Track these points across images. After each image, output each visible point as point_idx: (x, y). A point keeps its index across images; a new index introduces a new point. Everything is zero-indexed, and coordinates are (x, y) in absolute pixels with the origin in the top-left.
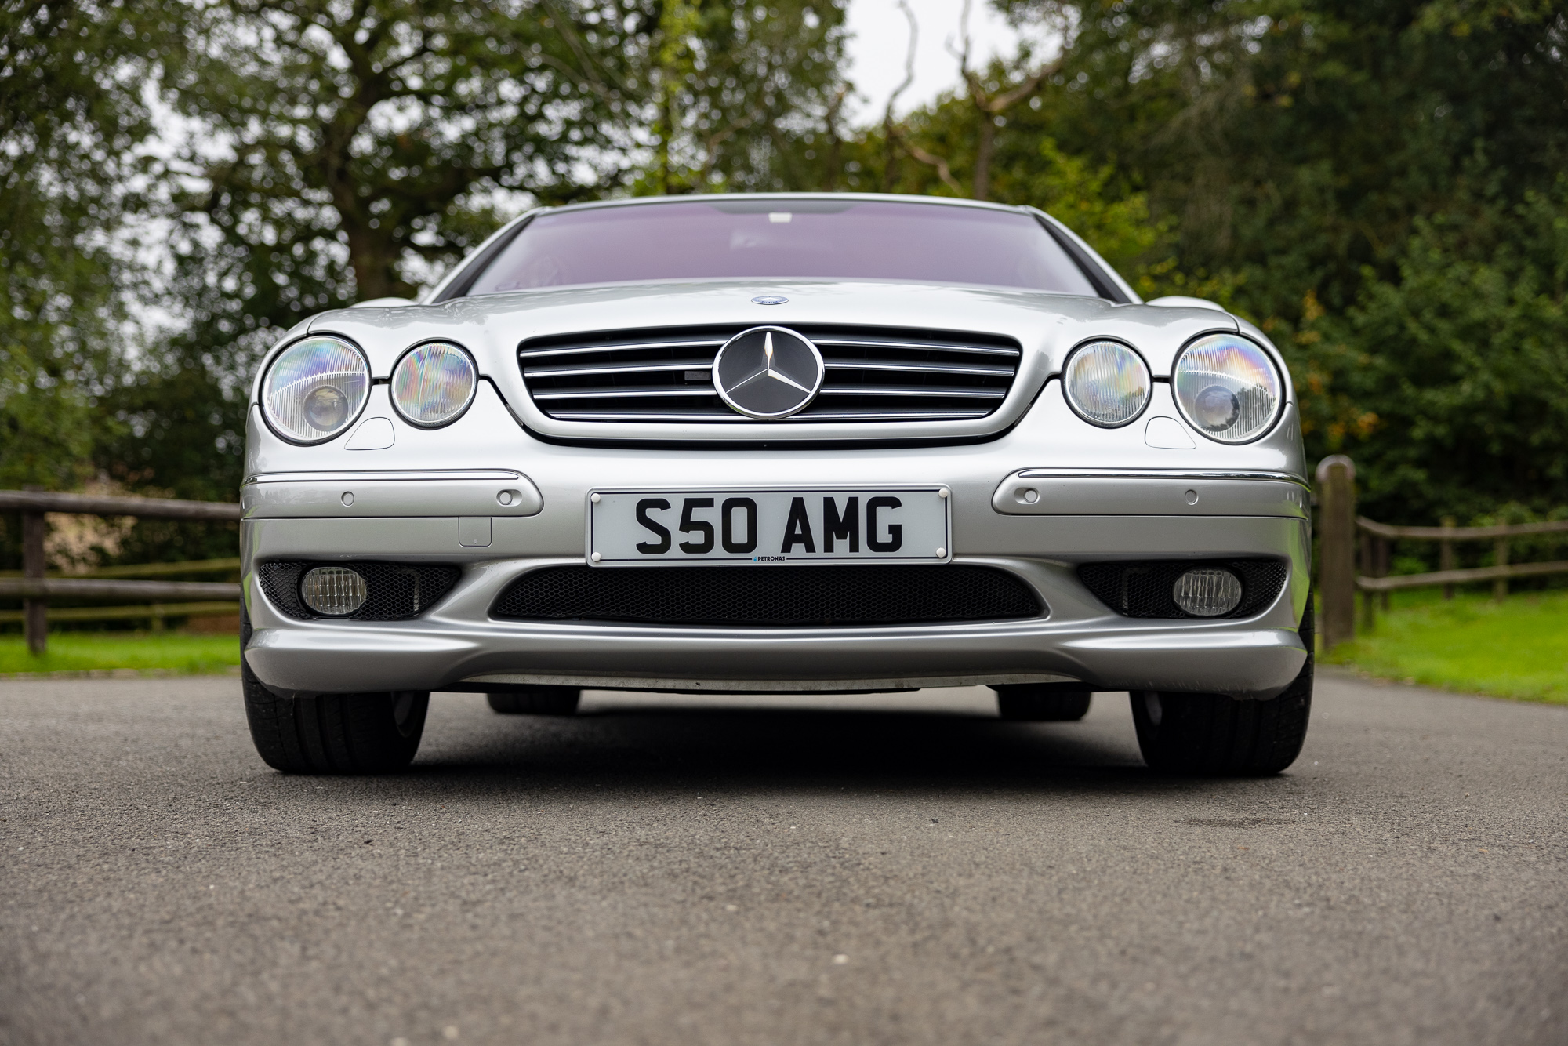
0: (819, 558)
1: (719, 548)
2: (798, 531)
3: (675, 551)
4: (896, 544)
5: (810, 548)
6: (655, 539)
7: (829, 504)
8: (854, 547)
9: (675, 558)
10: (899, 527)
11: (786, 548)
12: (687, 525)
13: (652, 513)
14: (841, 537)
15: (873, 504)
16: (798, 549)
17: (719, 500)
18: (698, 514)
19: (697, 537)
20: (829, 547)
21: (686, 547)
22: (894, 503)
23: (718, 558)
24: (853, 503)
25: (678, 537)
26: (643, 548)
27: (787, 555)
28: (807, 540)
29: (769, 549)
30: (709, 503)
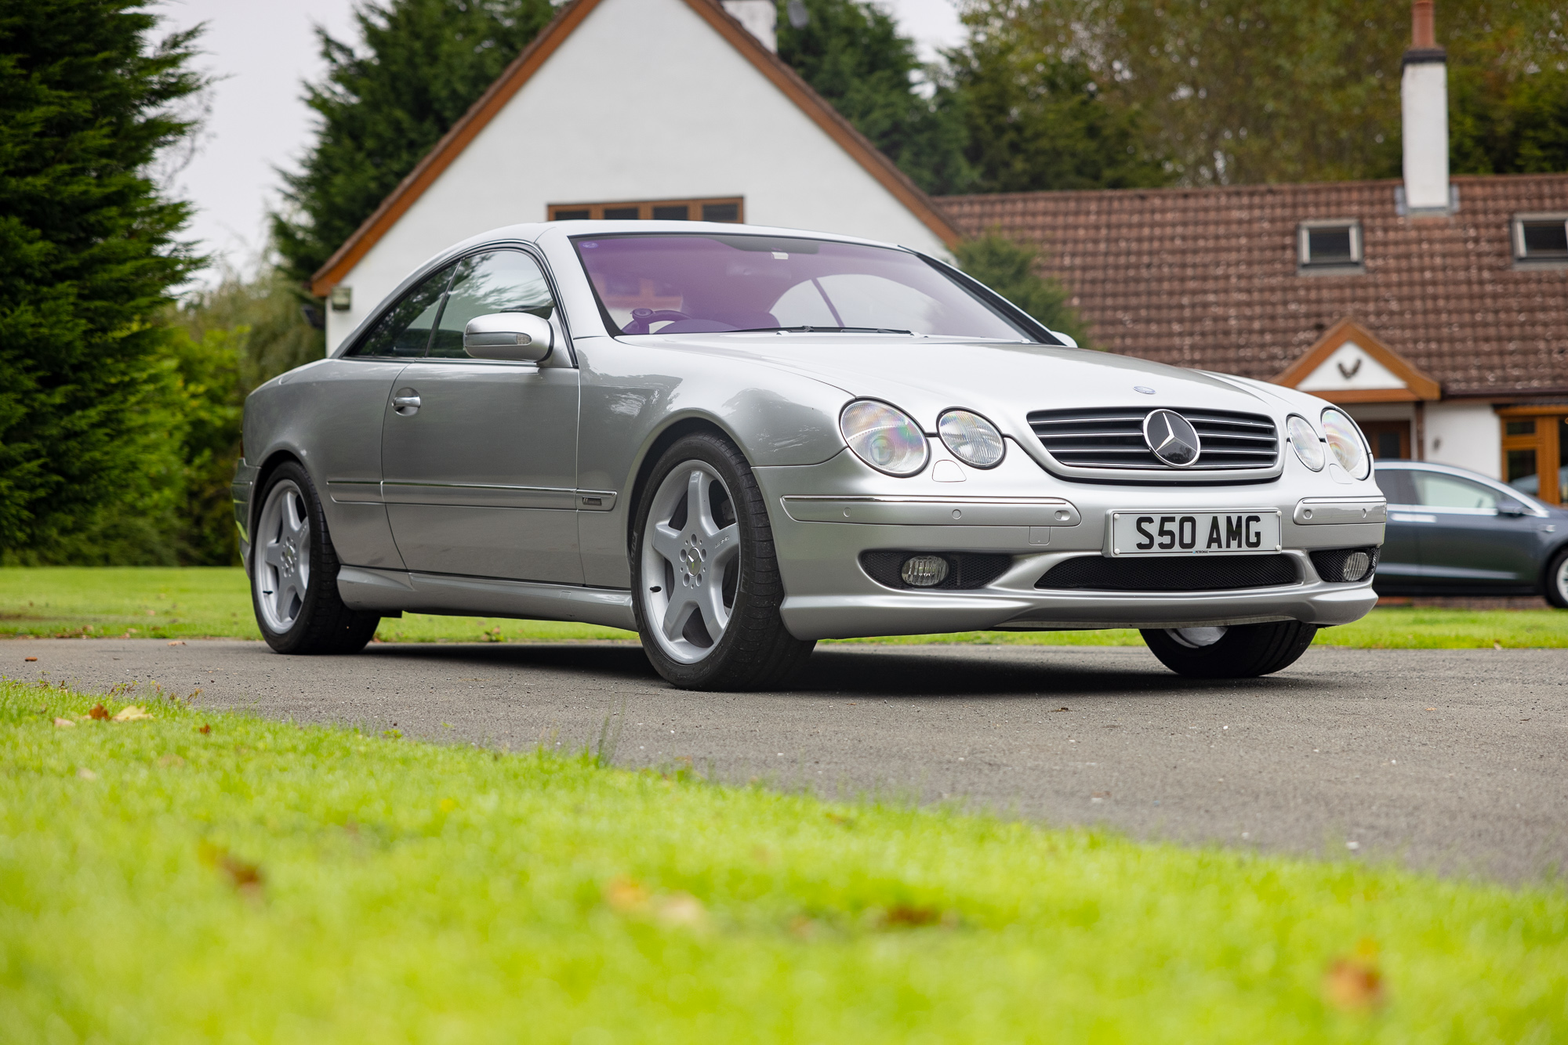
0: (1224, 552)
1: (1177, 547)
2: (1215, 536)
3: (1156, 548)
4: (1257, 544)
5: (1220, 546)
6: (1146, 541)
7: (1229, 519)
8: (1240, 545)
9: (1156, 552)
10: (1259, 533)
11: (1209, 546)
12: (1162, 533)
13: (1145, 525)
14: (1234, 539)
15: (1249, 519)
16: (1214, 546)
17: (1178, 518)
18: (1168, 526)
19: (1167, 540)
20: (1228, 546)
21: (1162, 546)
22: (1257, 519)
23: (1177, 551)
24: (1240, 518)
25: (1158, 540)
26: (1140, 546)
27: (1209, 550)
28: (1218, 541)
29: (1201, 548)
30: (1172, 519)
